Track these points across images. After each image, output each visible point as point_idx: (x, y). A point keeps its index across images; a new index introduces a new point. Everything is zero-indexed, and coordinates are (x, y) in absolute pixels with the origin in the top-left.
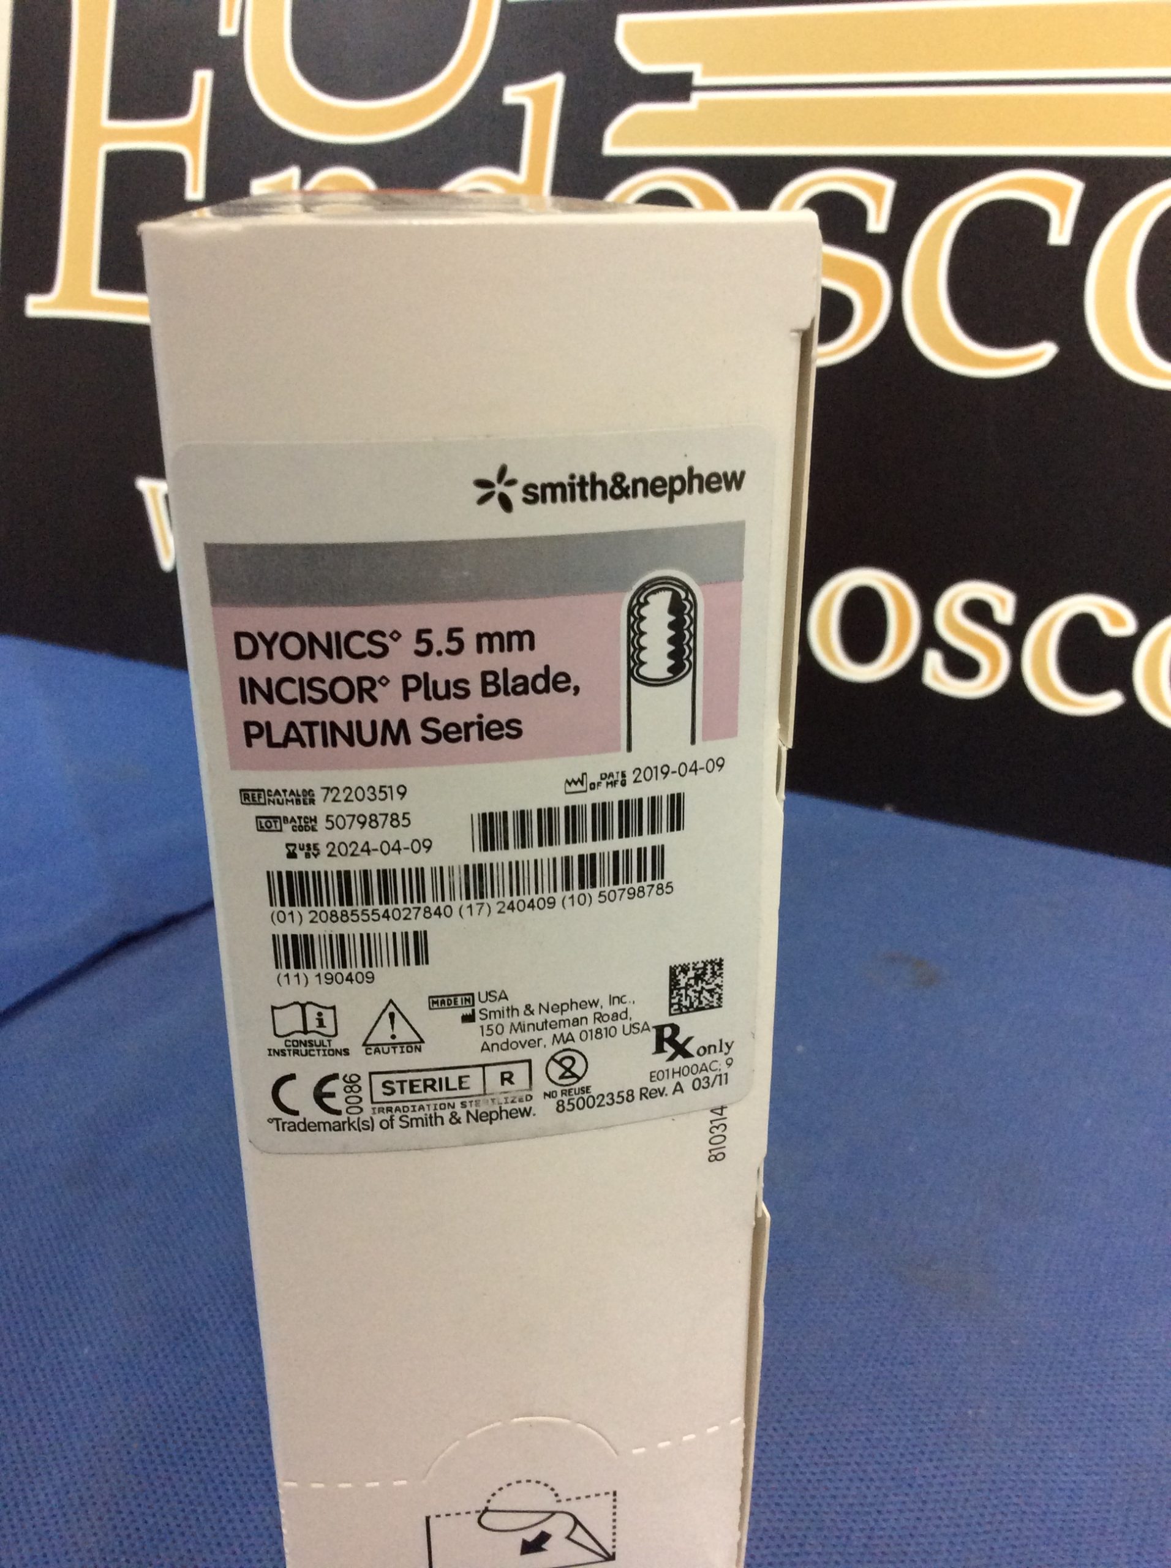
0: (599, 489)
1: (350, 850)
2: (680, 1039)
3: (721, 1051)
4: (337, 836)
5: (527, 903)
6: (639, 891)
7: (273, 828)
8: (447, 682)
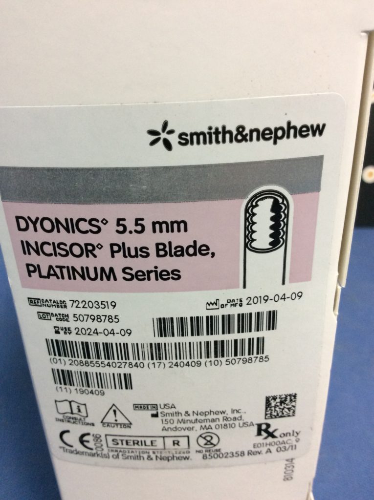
0: (228, 136)
1: (88, 332)
2: (271, 430)
3: (293, 435)
4: (80, 325)
5: (185, 363)
6: (249, 360)
7: (46, 318)
8: (136, 248)
